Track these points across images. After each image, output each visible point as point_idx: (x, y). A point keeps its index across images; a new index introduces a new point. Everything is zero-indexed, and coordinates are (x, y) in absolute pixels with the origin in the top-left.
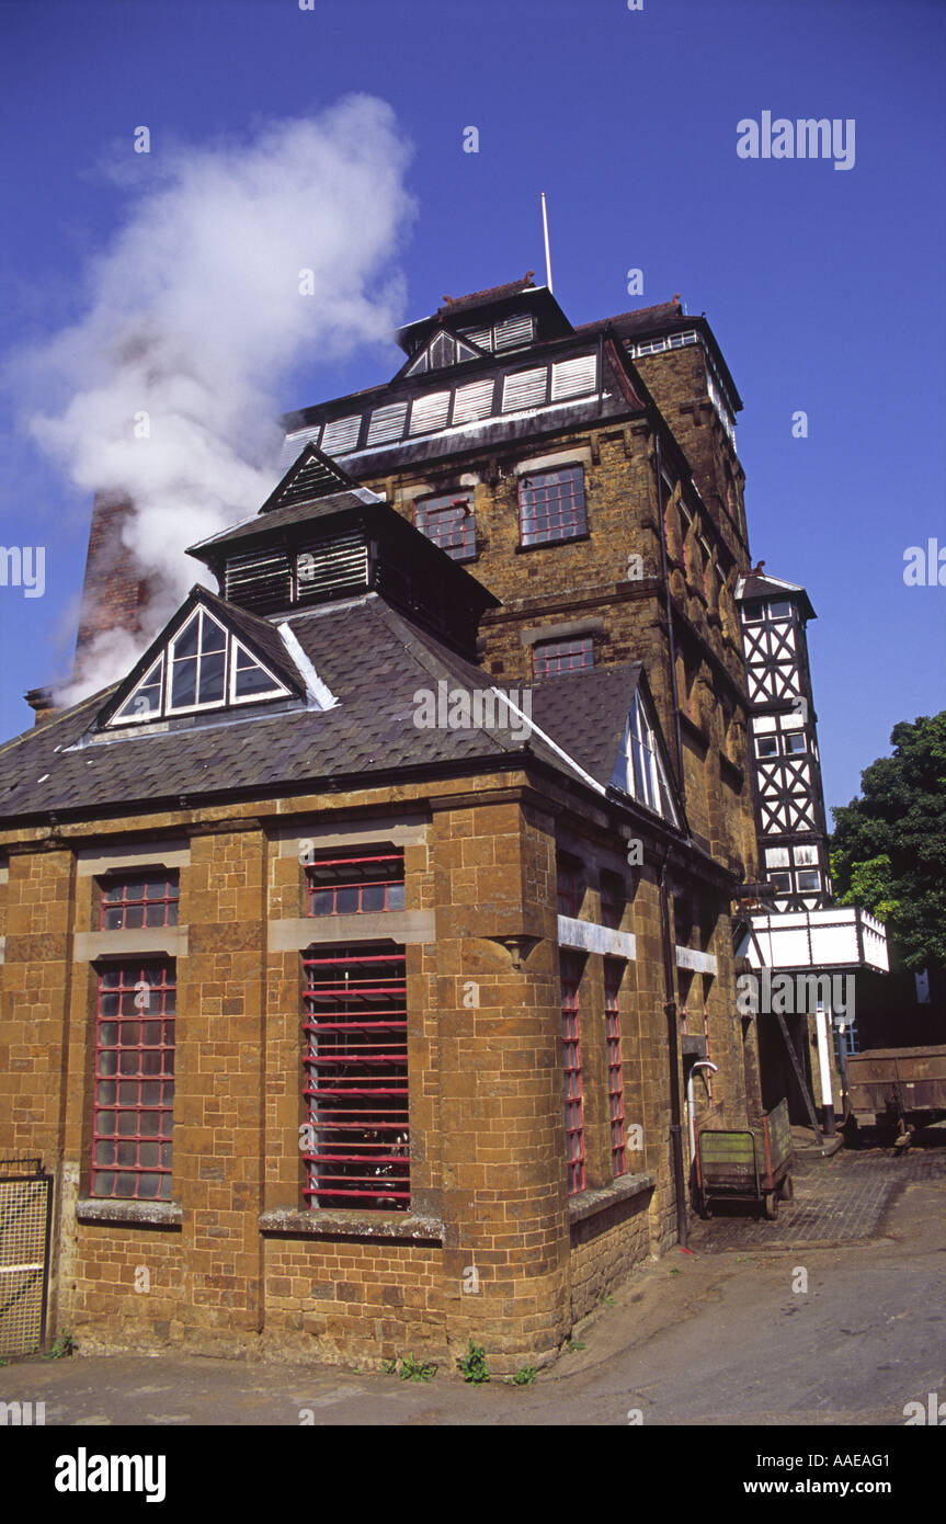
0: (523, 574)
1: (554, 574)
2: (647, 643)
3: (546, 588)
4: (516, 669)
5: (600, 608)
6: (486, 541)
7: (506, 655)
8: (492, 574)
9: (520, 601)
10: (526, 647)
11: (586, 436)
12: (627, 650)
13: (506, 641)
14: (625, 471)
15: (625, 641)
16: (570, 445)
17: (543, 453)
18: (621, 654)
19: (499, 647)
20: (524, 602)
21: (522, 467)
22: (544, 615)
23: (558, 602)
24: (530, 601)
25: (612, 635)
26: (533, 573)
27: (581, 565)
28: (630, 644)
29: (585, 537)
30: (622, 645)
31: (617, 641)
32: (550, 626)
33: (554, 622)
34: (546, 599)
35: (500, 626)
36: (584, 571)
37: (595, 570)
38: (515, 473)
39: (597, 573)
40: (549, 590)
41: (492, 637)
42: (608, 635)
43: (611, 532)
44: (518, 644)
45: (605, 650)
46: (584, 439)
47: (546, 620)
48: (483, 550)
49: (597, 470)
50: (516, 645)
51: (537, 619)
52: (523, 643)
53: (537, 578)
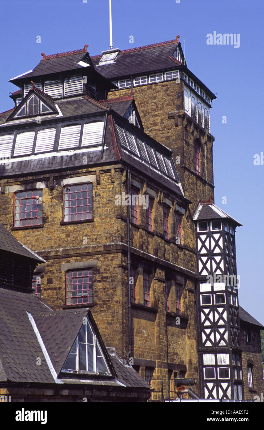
0: (64, 236)
1: (77, 237)
2: (116, 274)
3: (73, 244)
4: (58, 283)
5: (96, 256)
6: (47, 218)
7: (54, 275)
8: (49, 234)
9: (61, 249)
10: (63, 272)
11: (94, 170)
12: (107, 277)
13: (54, 268)
14: (111, 189)
15: (106, 273)
16: (87, 174)
17: (75, 176)
18: (104, 279)
19: (51, 271)
20: (63, 250)
21: (66, 182)
22: (71, 257)
23: (78, 252)
24: (66, 250)
25: (101, 269)
26: (68, 236)
27: (89, 234)
28: (109, 275)
29: (92, 221)
30: (105, 275)
31: (103, 273)
32: (75, 263)
33: (76, 261)
34: (73, 250)
35: (52, 261)
36: (90, 237)
37: (95, 237)
38: (62, 184)
39: (96, 239)
40: (74, 245)
41: (48, 266)
42: (99, 270)
43: (103, 219)
44: (59, 270)
45: (98, 277)
46: (93, 171)
47: (72, 260)
48: (46, 222)
49: (99, 187)
50: (59, 271)
51: (69, 259)
52: (62, 270)
53: (69, 239)
